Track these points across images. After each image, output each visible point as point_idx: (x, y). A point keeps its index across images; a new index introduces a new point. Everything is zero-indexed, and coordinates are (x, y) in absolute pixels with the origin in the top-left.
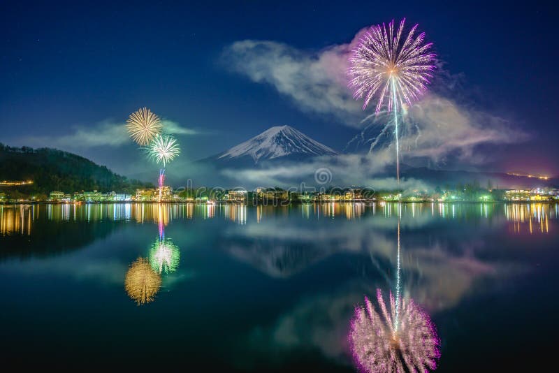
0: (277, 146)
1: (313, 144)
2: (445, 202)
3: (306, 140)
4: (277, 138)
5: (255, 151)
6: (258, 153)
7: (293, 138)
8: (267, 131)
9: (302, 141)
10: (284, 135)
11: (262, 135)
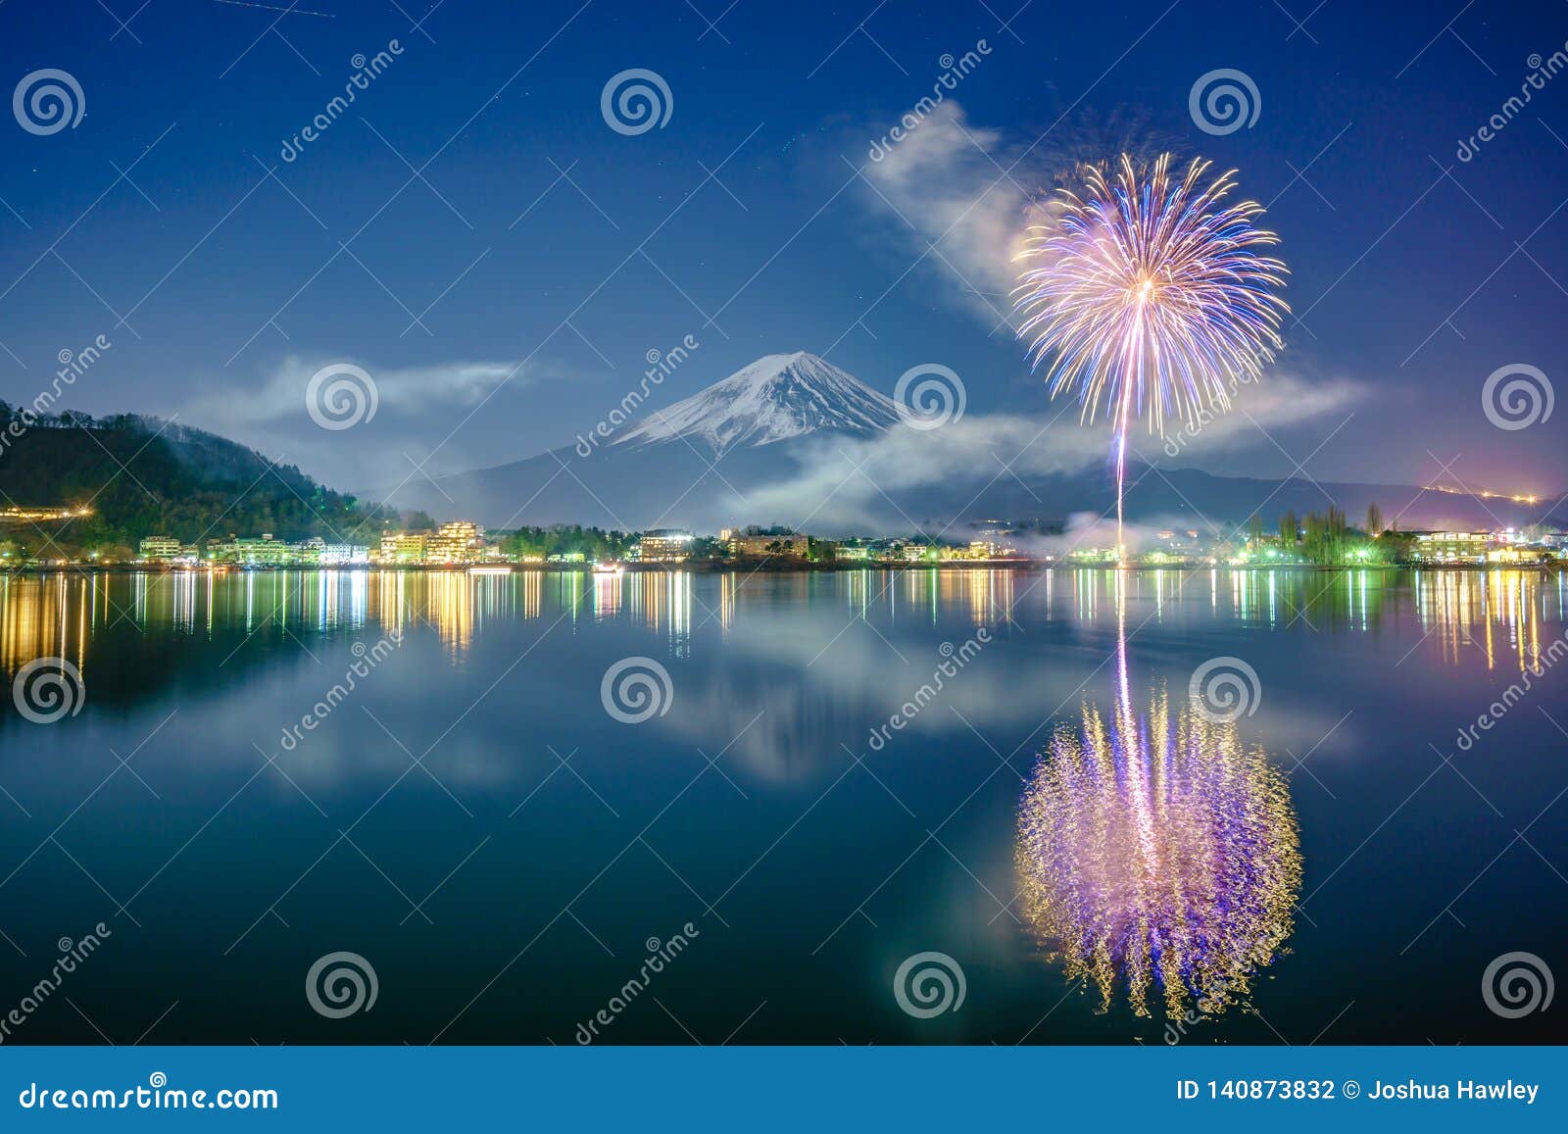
0: (776, 411)
1: (879, 405)
2: (1248, 567)
3: (861, 393)
4: (777, 386)
5: (715, 424)
6: (723, 429)
7: (822, 387)
8: (748, 369)
9: (846, 397)
10: (798, 379)
11: (736, 378)
